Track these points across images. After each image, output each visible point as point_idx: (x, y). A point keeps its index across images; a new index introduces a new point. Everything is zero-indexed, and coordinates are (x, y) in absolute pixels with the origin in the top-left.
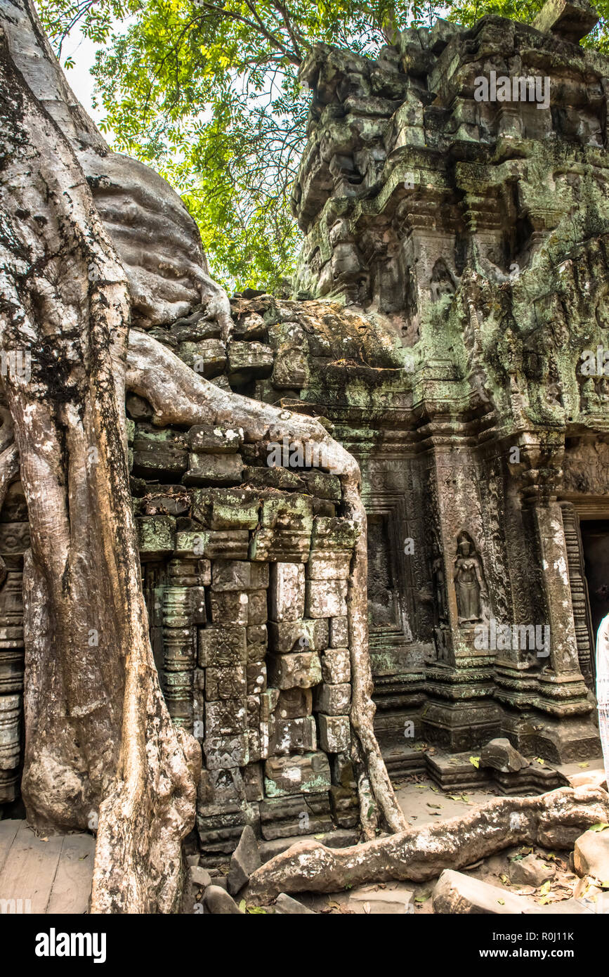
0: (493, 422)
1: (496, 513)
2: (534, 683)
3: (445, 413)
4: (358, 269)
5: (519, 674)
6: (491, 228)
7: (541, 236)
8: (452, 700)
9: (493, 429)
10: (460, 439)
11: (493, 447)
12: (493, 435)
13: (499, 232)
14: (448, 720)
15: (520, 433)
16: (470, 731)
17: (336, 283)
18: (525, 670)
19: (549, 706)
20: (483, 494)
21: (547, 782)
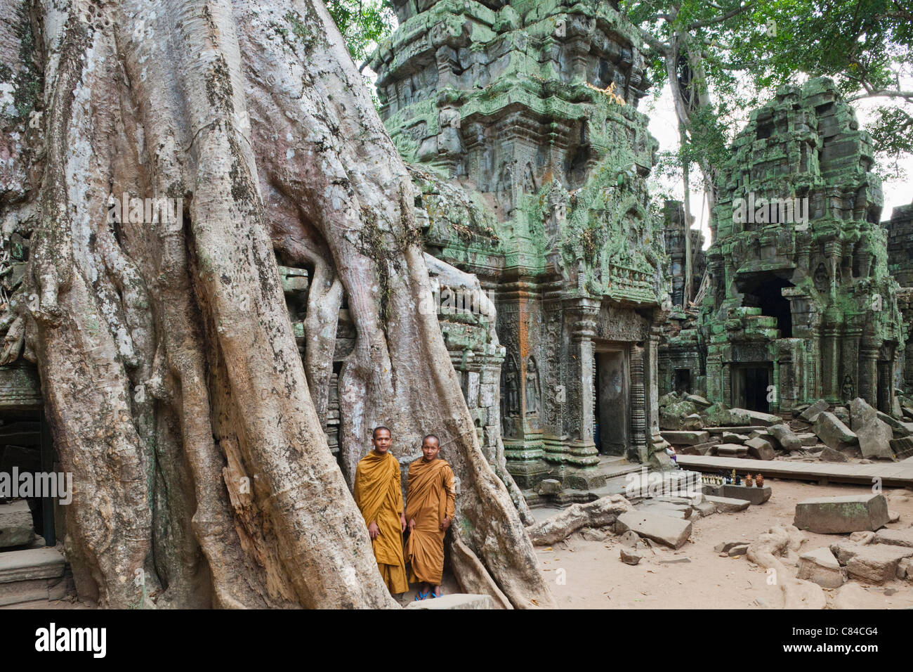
0: (559, 288)
1: (552, 345)
2: (568, 448)
3: (526, 277)
4: (459, 151)
5: (561, 443)
6: (562, 147)
7: (594, 164)
8: (524, 459)
9: (559, 292)
10: (532, 294)
11: (557, 303)
12: (558, 296)
13: (565, 151)
14: (524, 471)
15: (581, 298)
16: (535, 476)
17: (440, 157)
18: (564, 441)
19: (579, 460)
20: (542, 332)
21: (585, 499)
